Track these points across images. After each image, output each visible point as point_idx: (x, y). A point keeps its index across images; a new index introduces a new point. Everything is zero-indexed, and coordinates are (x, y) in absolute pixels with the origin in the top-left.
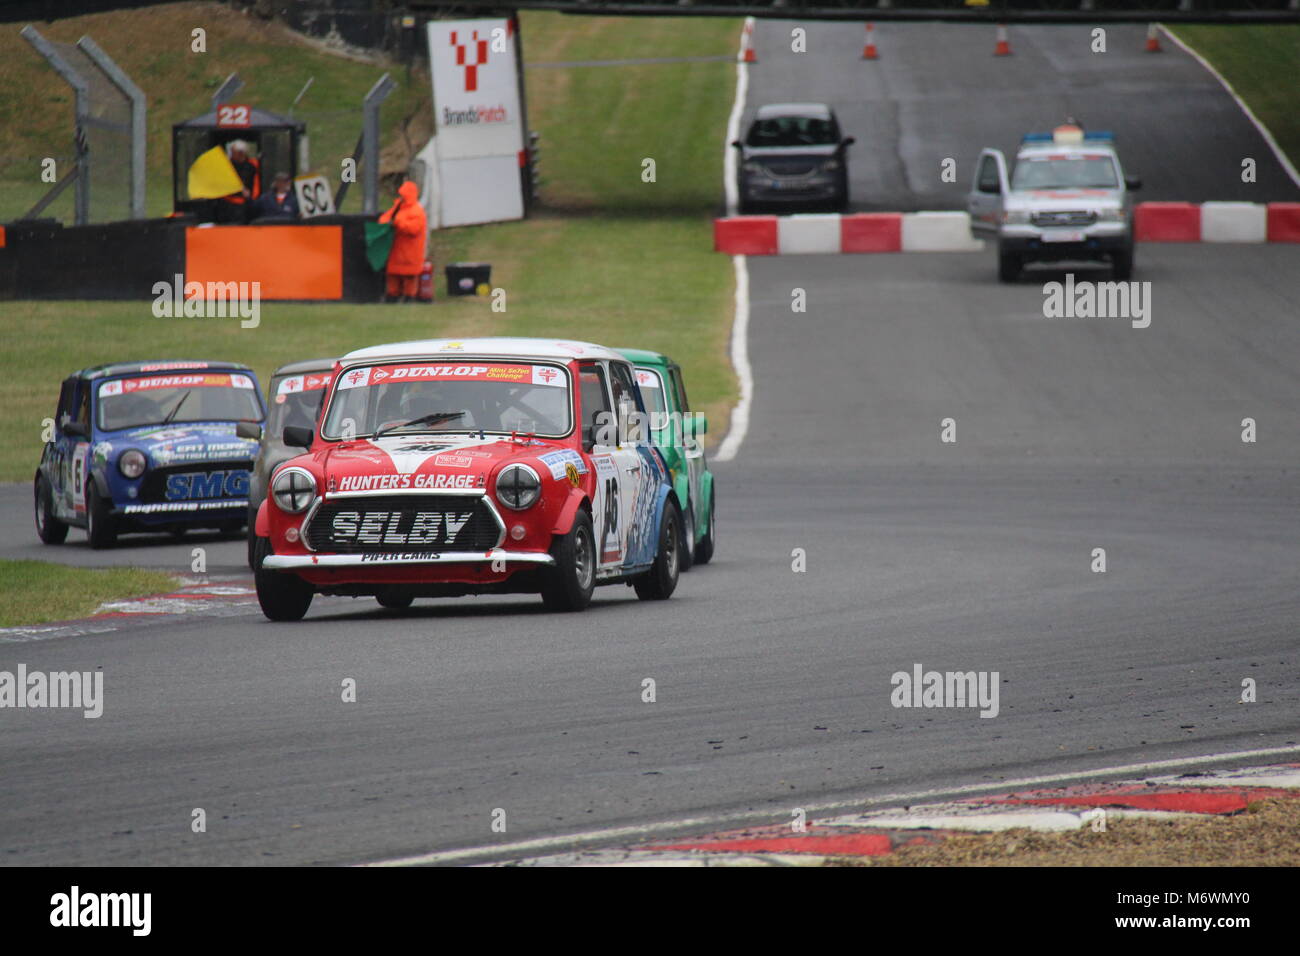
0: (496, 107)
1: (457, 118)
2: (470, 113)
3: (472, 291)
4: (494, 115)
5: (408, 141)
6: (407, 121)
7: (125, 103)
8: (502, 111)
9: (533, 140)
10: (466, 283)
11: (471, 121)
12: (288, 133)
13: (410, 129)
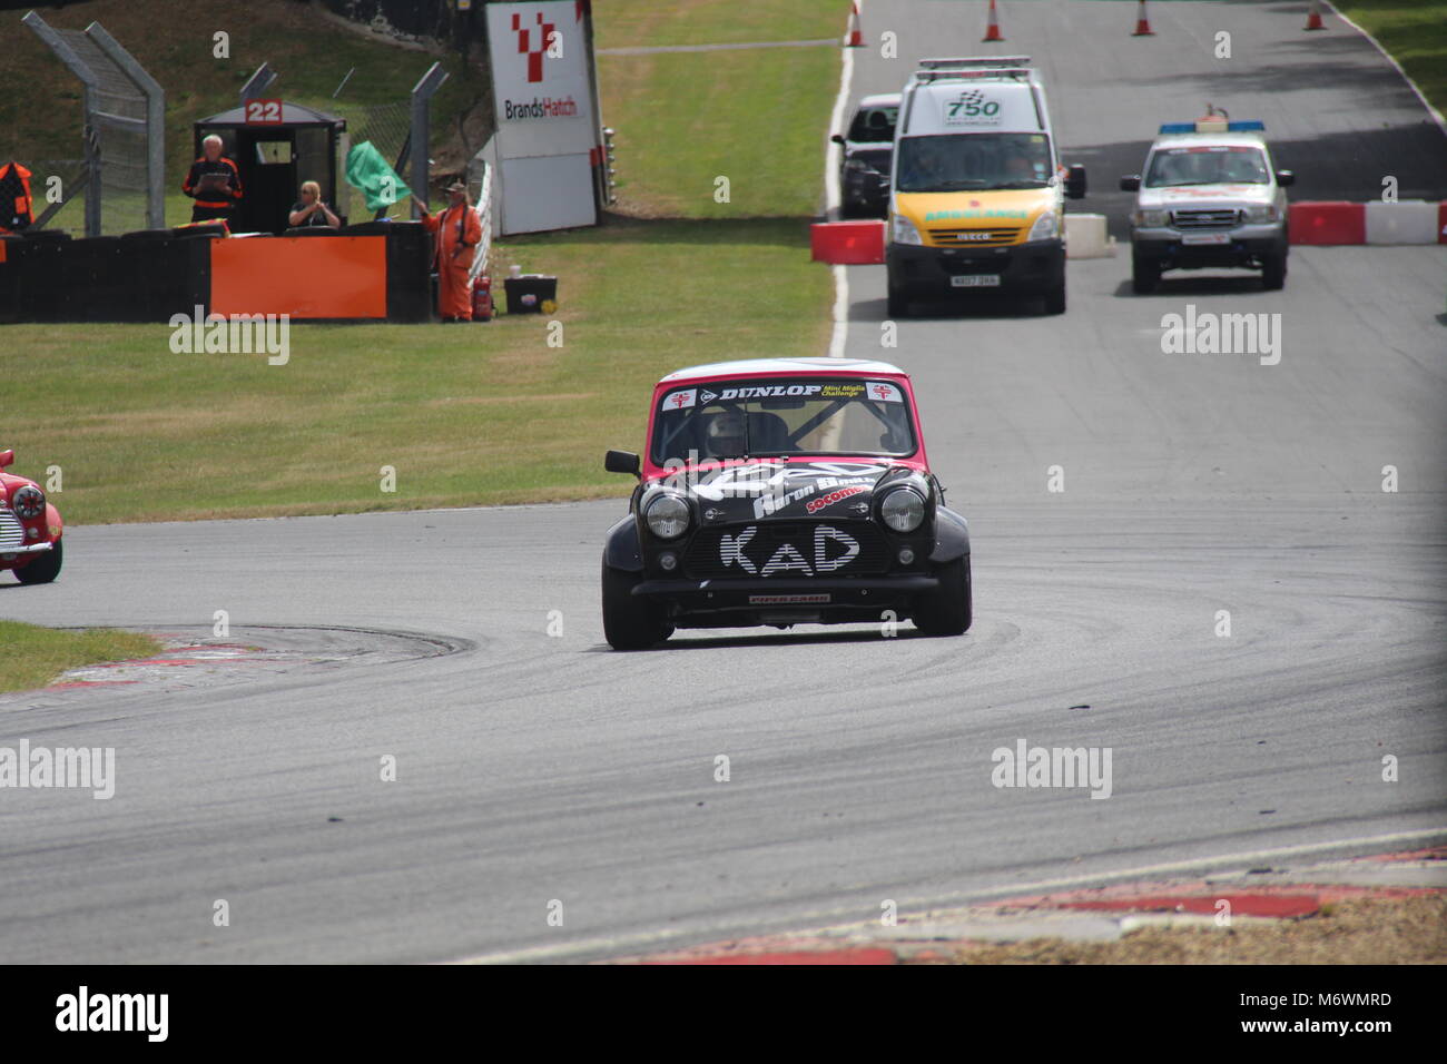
0: (564, 100)
1: (518, 112)
2: (535, 105)
3: (536, 309)
4: (562, 108)
5: (465, 139)
6: (464, 116)
7: (143, 99)
8: (572, 104)
9: (608, 137)
10: (529, 298)
11: (536, 115)
12: (326, 130)
13: (467, 124)
